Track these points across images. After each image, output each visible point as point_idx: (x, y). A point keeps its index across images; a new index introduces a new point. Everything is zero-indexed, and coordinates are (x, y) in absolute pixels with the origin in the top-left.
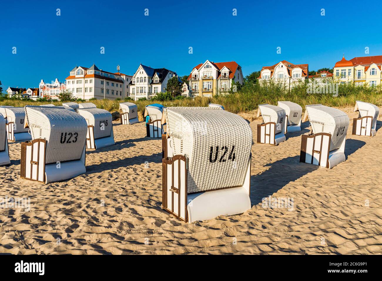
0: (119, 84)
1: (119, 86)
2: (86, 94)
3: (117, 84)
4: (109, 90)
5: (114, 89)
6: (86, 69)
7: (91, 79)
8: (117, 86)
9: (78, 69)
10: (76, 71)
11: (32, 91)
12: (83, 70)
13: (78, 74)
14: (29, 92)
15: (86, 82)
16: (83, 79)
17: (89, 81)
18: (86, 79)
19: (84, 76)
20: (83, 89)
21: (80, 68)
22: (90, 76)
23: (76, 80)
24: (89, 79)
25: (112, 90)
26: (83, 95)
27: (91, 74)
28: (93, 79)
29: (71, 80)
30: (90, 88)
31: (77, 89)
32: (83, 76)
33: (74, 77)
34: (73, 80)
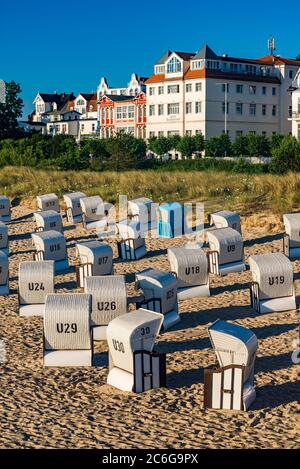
0: (270, 87)
1: (269, 91)
2: (188, 117)
3: (264, 88)
4: (244, 106)
5: (256, 102)
6: (187, 57)
7: (198, 81)
8: (264, 92)
9: (170, 58)
10: (166, 63)
11: (85, 101)
12: (181, 61)
13: (170, 70)
14: (81, 103)
15: (188, 88)
16: (180, 83)
17: (194, 87)
18: (187, 82)
19: (184, 74)
20: (181, 107)
21: (174, 55)
22: (196, 75)
23: (166, 85)
24: (193, 82)
25: (251, 105)
26: (181, 120)
27: (198, 68)
28: (203, 81)
29: (156, 86)
30: (197, 103)
31: (169, 105)
32: (181, 74)
33: (161, 79)
34: (160, 85)
